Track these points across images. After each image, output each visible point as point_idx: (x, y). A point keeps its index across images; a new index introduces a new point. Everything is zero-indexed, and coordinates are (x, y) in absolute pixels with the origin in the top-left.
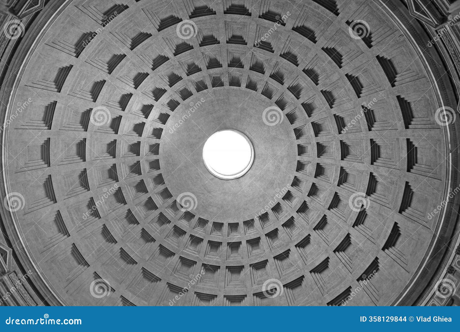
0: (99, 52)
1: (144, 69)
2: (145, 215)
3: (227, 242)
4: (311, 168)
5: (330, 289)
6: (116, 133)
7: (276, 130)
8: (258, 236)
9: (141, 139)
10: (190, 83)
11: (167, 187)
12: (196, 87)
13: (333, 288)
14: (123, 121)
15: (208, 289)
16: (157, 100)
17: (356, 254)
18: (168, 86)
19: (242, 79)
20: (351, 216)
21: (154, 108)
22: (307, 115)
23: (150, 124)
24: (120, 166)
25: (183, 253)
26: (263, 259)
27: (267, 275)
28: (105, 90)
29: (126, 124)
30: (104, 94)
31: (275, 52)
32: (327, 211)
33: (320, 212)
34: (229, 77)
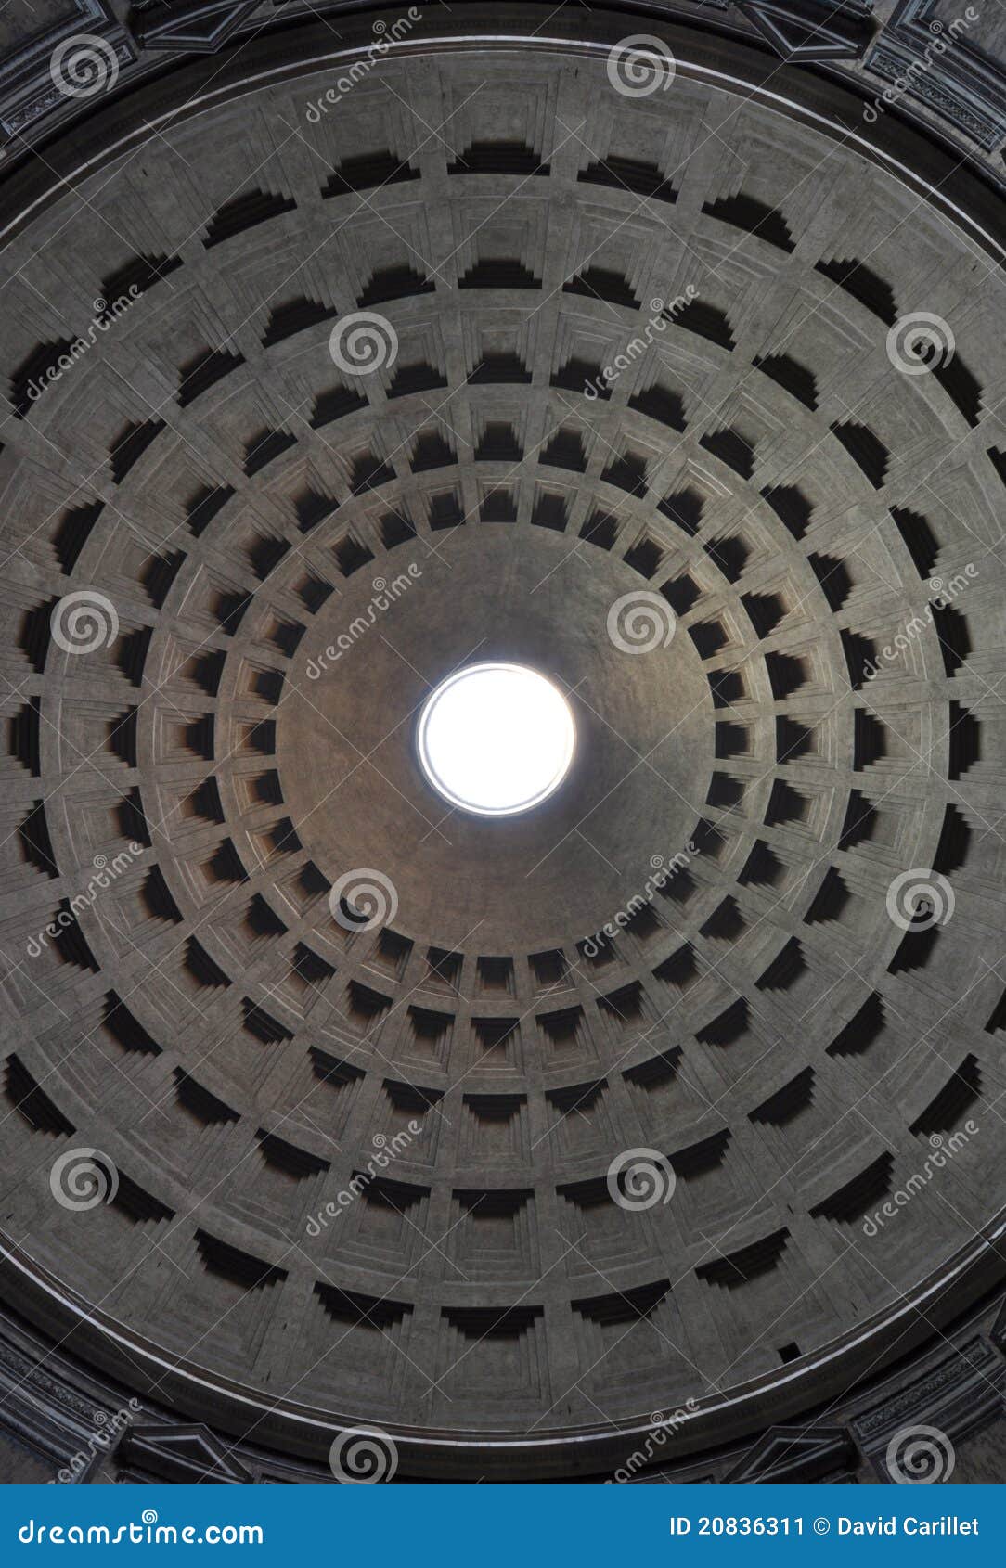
0: (723, 1211)
1: (628, 1099)
2: (815, 650)
3: (583, 475)
4: (256, 626)
5: (278, 247)
6: (794, 942)
7: (329, 765)
8: (480, 465)
9: (732, 887)
10: (521, 993)
11: (712, 710)
12: (511, 976)
13: (268, 251)
14: (760, 968)
15: (687, 345)
16: (637, 986)
17: (173, 336)
18: (586, 1011)
19: (371, 950)
20: (163, 458)
21: (654, 966)
22: (220, 784)
23: (687, 923)
24: (828, 837)
25: (735, 487)
26: (484, 388)
27: (483, 335)
28: (764, 1089)
29: (756, 955)
30: (775, 1078)
31: (241, 998)
32: (239, 486)
33: (261, 487)
34: (404, 969)
